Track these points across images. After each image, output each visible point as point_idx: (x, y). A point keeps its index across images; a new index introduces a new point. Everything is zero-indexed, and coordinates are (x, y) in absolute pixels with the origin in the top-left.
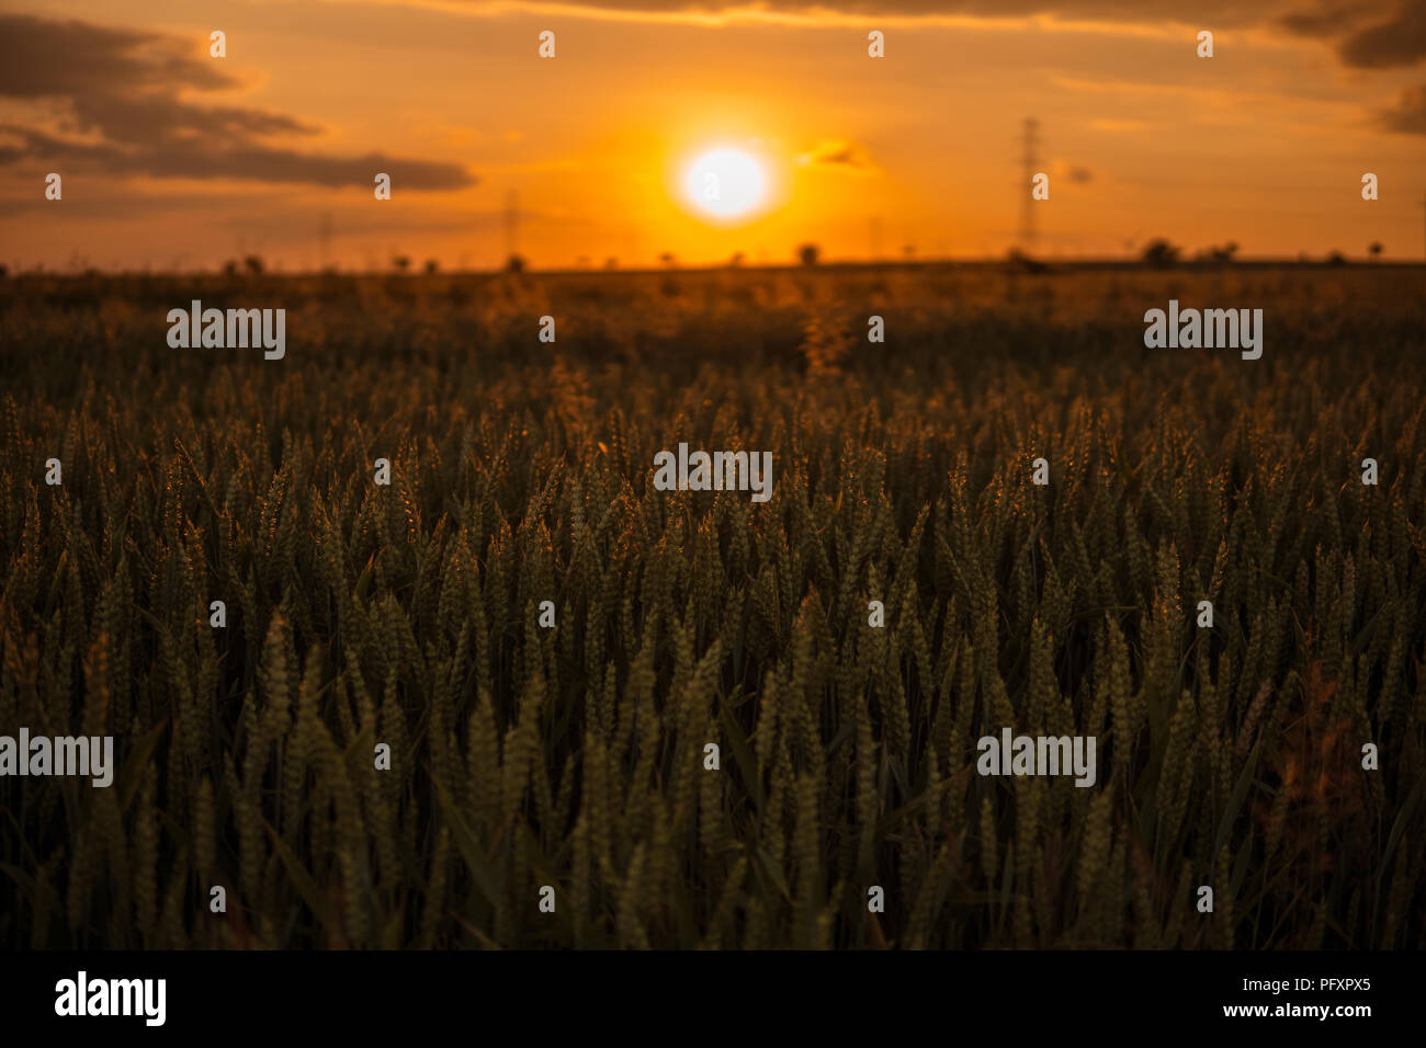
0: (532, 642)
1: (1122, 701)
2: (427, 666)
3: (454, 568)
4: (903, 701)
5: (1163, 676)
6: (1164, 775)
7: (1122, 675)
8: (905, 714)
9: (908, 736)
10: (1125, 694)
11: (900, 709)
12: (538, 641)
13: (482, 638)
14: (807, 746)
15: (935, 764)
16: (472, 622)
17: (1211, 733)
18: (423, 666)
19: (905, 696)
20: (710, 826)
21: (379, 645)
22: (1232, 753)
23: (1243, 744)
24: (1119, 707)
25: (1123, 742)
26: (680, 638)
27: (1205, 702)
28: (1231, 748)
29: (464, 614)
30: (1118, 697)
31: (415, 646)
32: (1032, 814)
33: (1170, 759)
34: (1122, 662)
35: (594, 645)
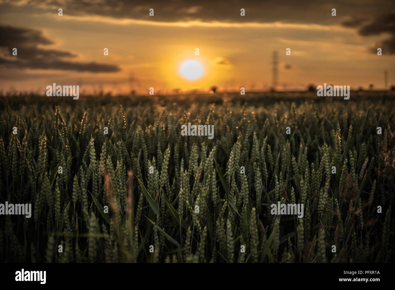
0: (160, 154)
1: (327, 164)
2: (131, 160)
3: (137, 134)
4: (266, 166)
5: (339, 156)
6: (340, 182)
7: (327, 157)
8: (266, 170)
9: (267, 176)
10: (328, 162)
11: (265, 169)
12: (161, 153)
13: (146, 153)
14: (240, 178)
15: (277, 180)
16: (142, 150)
17: (353, 171)
18: (130, 159)
19: (266, 165)
20: (215, 196)
21: (117, 155)
22: (358, 178)
23: (361, 176)
24: (327, 165)
25: (328, 175)
26: (203, 149)
27: (351, 162)
28: (358, 177)
29: (140, 147)
30: (326, 162)
31: (128, 154)
32: (305, 192)
33: (342, 178)
34: (327, 153)
35: (177, 155)
